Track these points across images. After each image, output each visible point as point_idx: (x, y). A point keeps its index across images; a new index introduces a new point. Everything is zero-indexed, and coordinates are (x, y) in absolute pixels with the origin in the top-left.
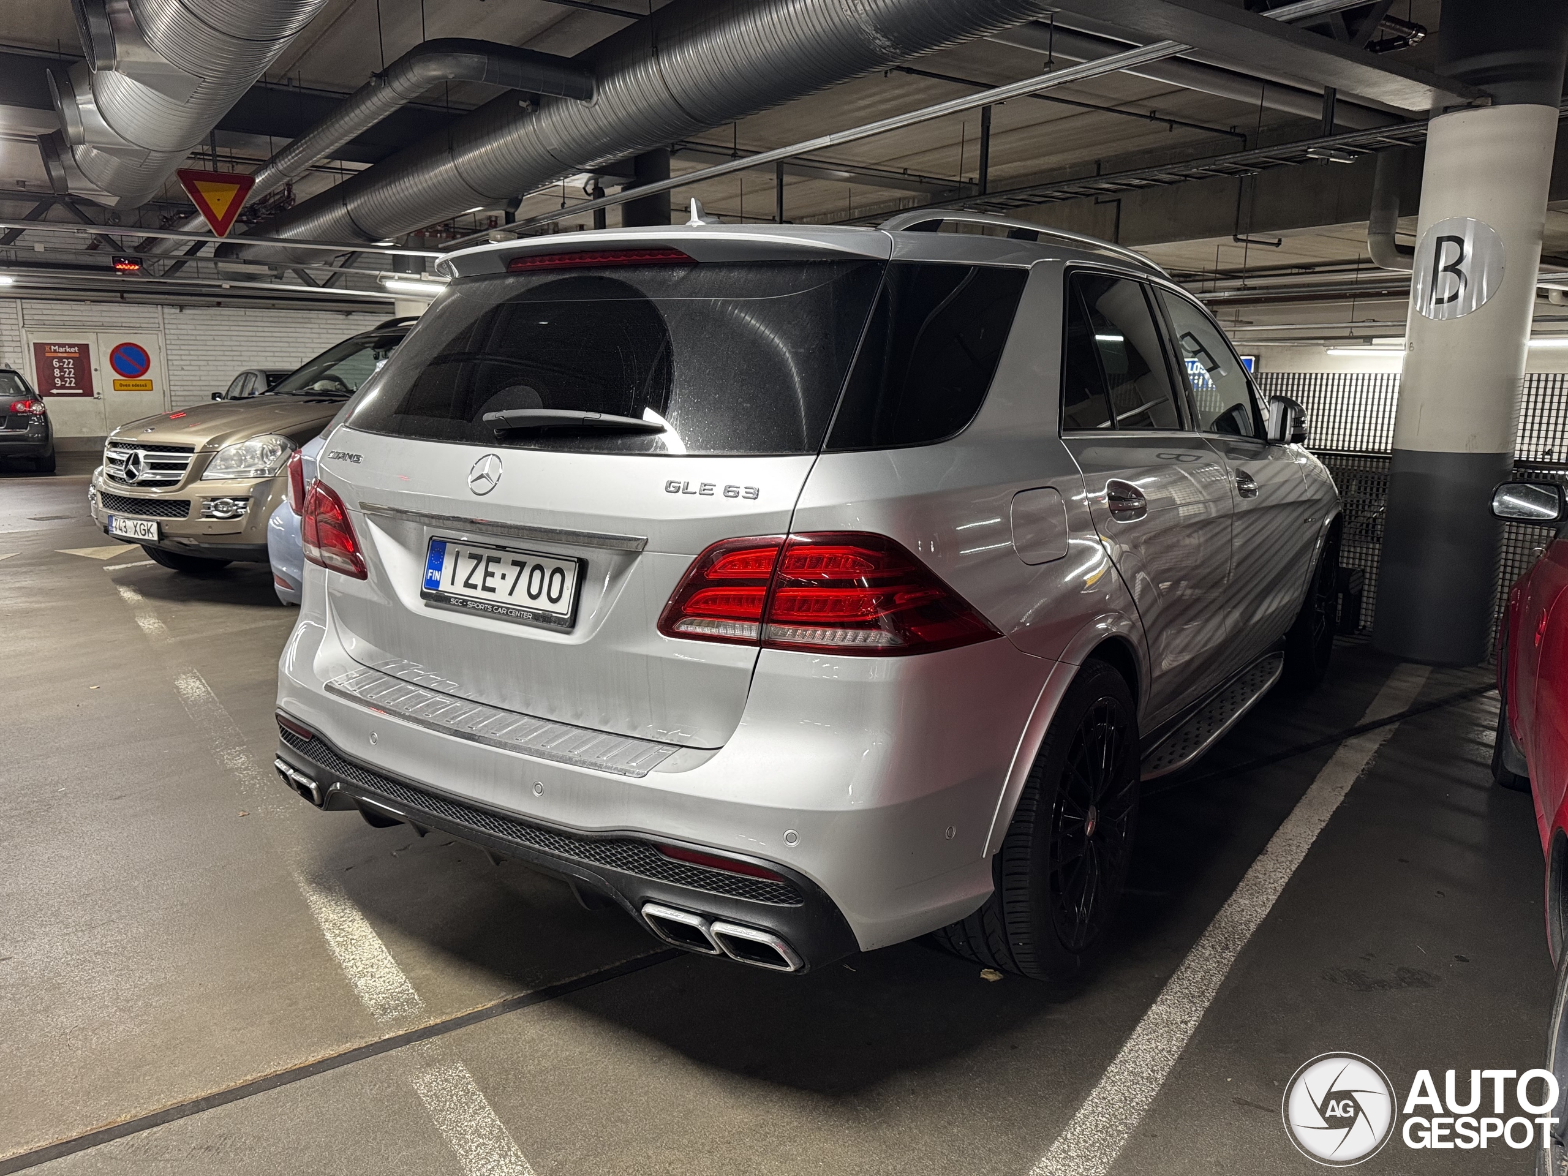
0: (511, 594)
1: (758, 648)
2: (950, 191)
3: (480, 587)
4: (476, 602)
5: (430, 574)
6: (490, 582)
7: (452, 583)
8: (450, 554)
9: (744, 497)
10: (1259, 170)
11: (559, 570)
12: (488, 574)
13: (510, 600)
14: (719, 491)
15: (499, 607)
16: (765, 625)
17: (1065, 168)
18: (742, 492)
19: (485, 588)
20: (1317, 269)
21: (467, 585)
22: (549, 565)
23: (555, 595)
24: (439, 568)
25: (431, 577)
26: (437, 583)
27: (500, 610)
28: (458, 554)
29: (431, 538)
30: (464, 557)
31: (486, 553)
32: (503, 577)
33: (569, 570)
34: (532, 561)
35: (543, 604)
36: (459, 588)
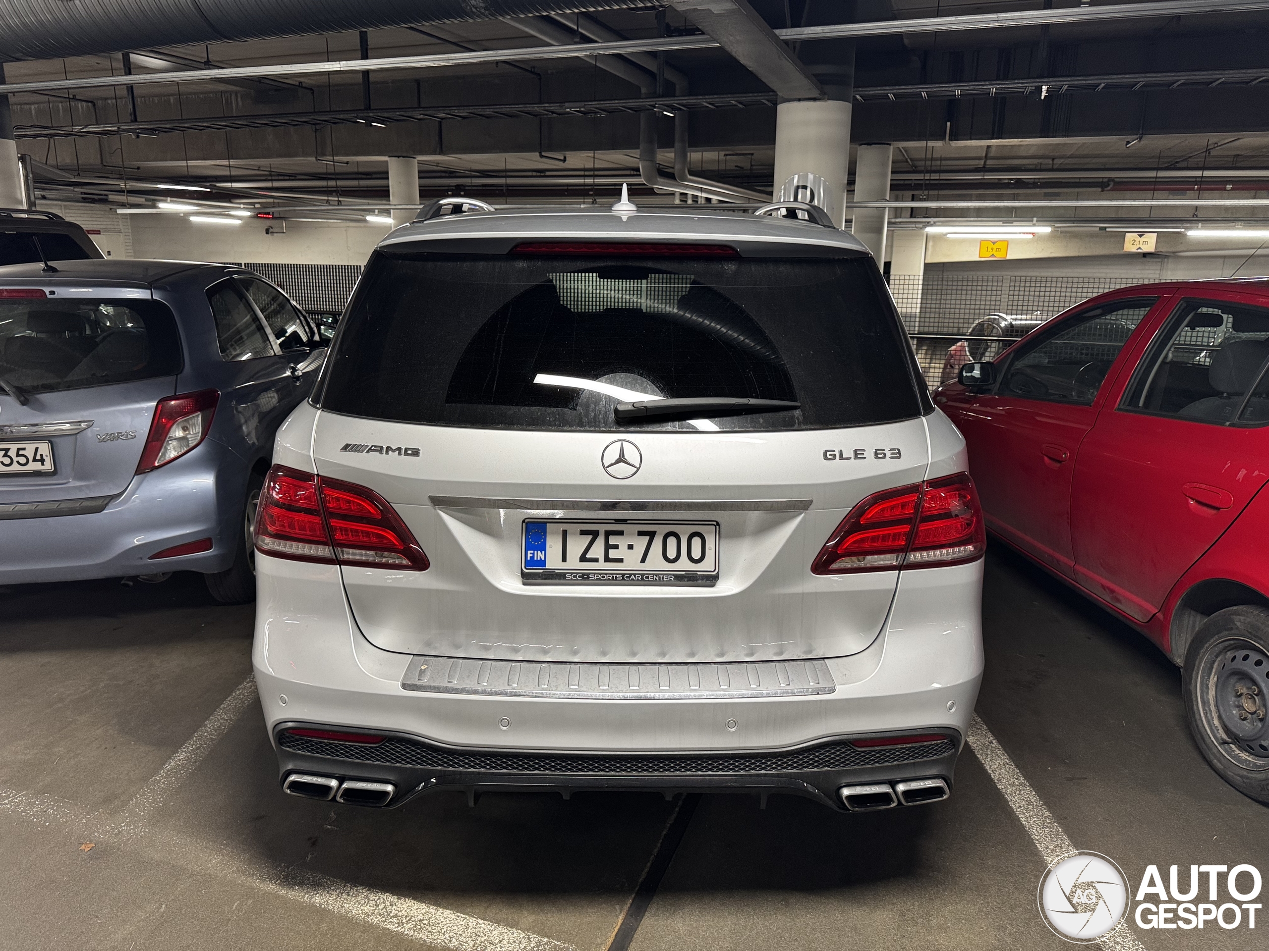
0: (643, 560)
1: (898, 571)
2: (276, 90)
3: (602, 558)
4: (600, 574)
5: (529, 555)
6: (613, 554)
7: (564, 559)
8: (554, 533)
9: (891, 458)
10: (606, 113)
11: (696, 534)
12: (608, 547)
13: (643, 566)
14: (869, 454)
15: (631, 575)
16: (908, 554)
17: (388, 83)
18: (888, 454)
19: (607, 559)
20: (548, 173)
21: (583, 559)
22: (684, 532)
23: (696, 555)
24: (543, 548)
25: (532, 558)
26: (542, 563)
27: (633, 577)
28: (565, 534)
29: (524, 521)
30: (574, 534)
31: (602, 528)
32: (630, 547)
33: (709, 532)
34: (662, 530)
35: (684, 565)
36: (573, 563)
